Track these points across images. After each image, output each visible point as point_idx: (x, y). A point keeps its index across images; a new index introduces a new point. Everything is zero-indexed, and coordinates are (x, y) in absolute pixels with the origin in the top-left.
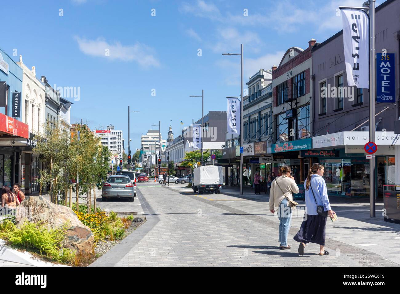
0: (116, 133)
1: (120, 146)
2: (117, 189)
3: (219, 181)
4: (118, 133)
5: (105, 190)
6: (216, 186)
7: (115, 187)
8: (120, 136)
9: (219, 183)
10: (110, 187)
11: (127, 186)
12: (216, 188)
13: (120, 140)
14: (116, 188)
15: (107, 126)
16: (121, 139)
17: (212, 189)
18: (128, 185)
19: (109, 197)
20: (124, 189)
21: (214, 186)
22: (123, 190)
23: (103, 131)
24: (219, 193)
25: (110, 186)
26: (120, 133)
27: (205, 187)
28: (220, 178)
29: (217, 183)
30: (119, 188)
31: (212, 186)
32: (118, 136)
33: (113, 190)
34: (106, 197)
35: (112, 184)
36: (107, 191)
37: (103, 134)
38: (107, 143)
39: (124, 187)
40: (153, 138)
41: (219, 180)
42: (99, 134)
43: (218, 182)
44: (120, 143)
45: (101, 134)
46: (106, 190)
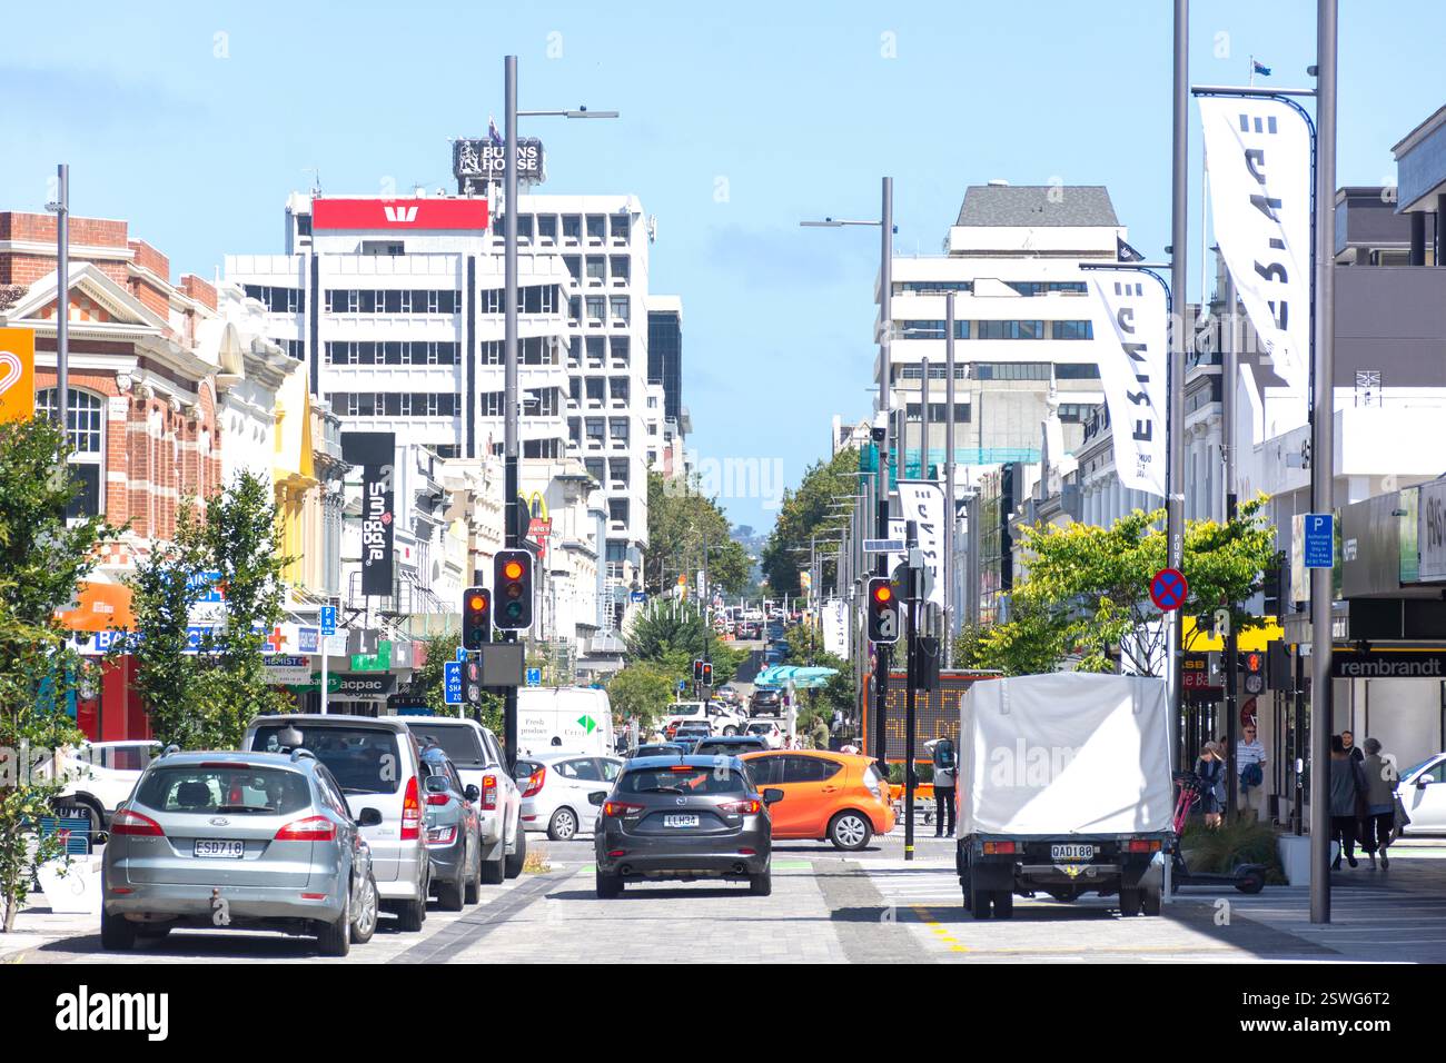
0: (572, 224)
1: (621, 387)
2: (211, 854)
3: (1139, 806)
4: (596, 223)
5: (119, 864)
6: (1106, 847)
7: (191, 842)
8: (621, 265)
9: (1139, 818)
10: (154, 839)
11: (283, 834)
12: (1110, 868)
13: (612, 317)
14: (202, 851)
15: (459, 147)
16: (623, 303)
17: (1073, 871)
18: (296, 828)
19: (148, 915)
20: (261, 858)
21: (1089, 852)
22: (252, 863)
23: (396, 204)
24: (1153, 909)
25: (156, 830)
26: (622, 224)
27: (1015, 857)
28: (1151, 779)
29: (1124, 825)
30: (226, 852)
31: (1075, 851)
32: (596, 260)
33: (180, 861)
34: (130, 917)
35: (170, 820)
36: (134, 871)
37: (396, 249)
38: (447, 353)
39: (261, 844)
40: (1027, 289)
41: (1136, 798)
42: (352, 241)
43: (1132, 814)
44: (621, 347)
45: (370, 249)
46: (127, 863)
